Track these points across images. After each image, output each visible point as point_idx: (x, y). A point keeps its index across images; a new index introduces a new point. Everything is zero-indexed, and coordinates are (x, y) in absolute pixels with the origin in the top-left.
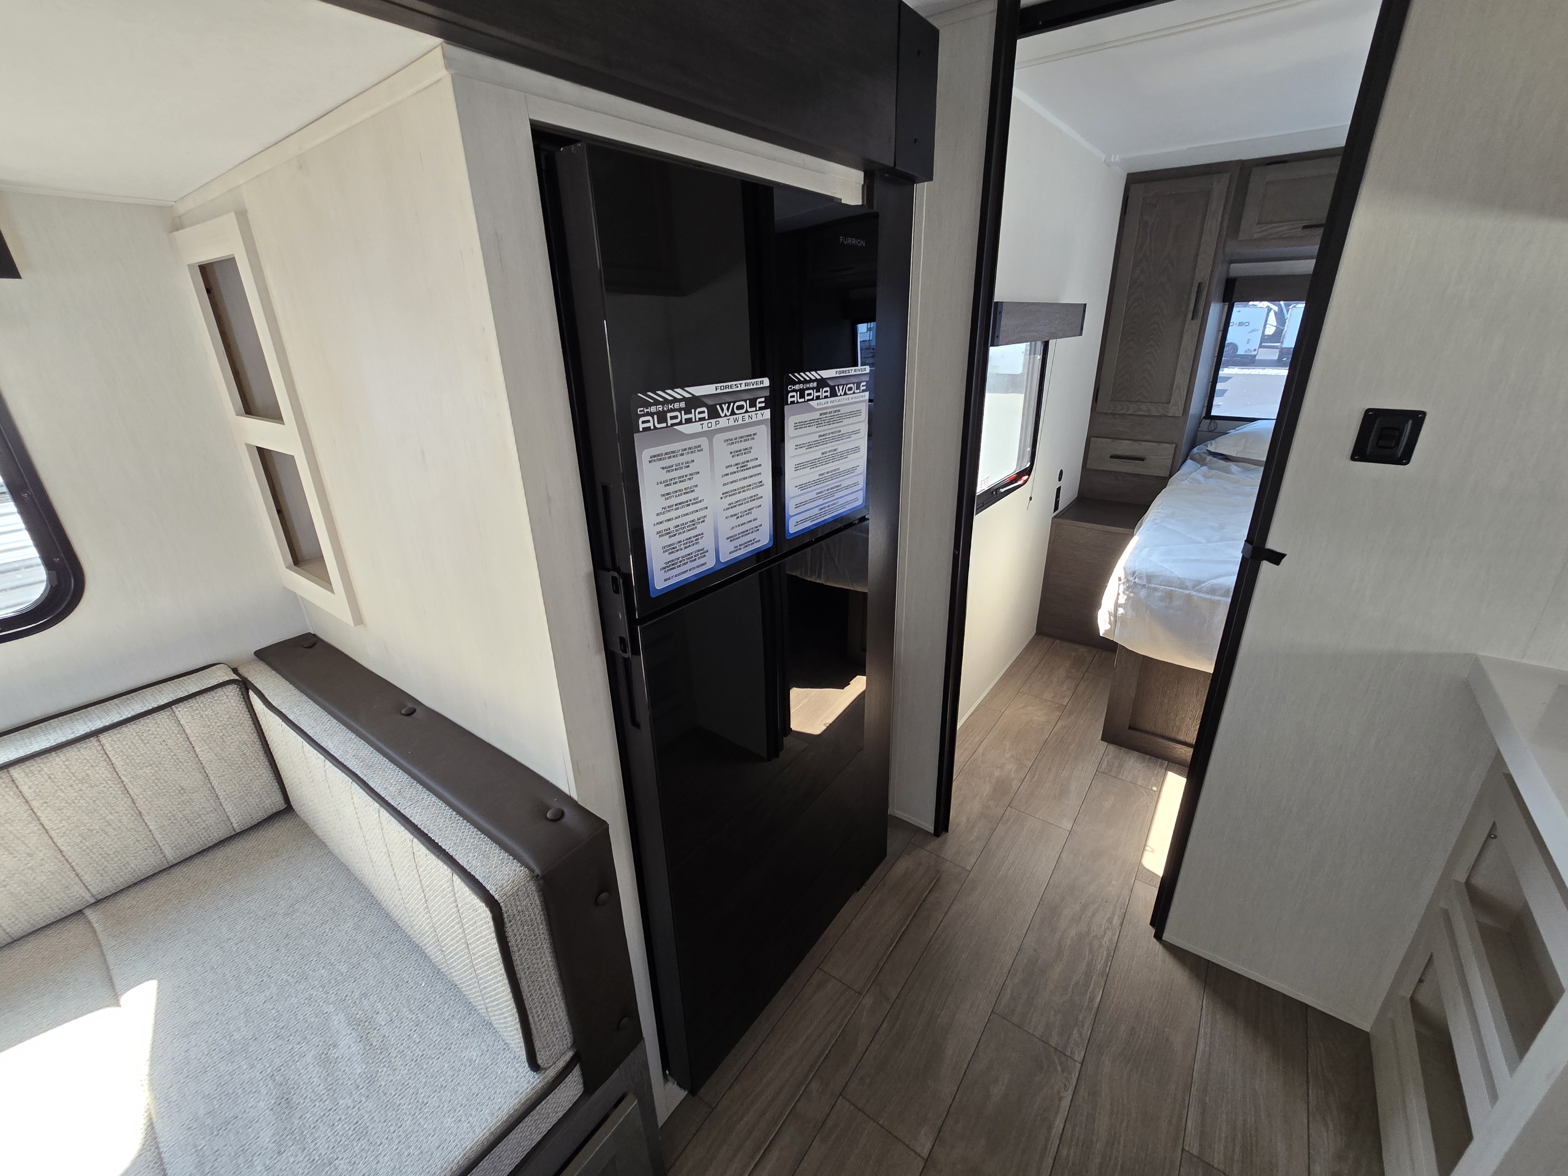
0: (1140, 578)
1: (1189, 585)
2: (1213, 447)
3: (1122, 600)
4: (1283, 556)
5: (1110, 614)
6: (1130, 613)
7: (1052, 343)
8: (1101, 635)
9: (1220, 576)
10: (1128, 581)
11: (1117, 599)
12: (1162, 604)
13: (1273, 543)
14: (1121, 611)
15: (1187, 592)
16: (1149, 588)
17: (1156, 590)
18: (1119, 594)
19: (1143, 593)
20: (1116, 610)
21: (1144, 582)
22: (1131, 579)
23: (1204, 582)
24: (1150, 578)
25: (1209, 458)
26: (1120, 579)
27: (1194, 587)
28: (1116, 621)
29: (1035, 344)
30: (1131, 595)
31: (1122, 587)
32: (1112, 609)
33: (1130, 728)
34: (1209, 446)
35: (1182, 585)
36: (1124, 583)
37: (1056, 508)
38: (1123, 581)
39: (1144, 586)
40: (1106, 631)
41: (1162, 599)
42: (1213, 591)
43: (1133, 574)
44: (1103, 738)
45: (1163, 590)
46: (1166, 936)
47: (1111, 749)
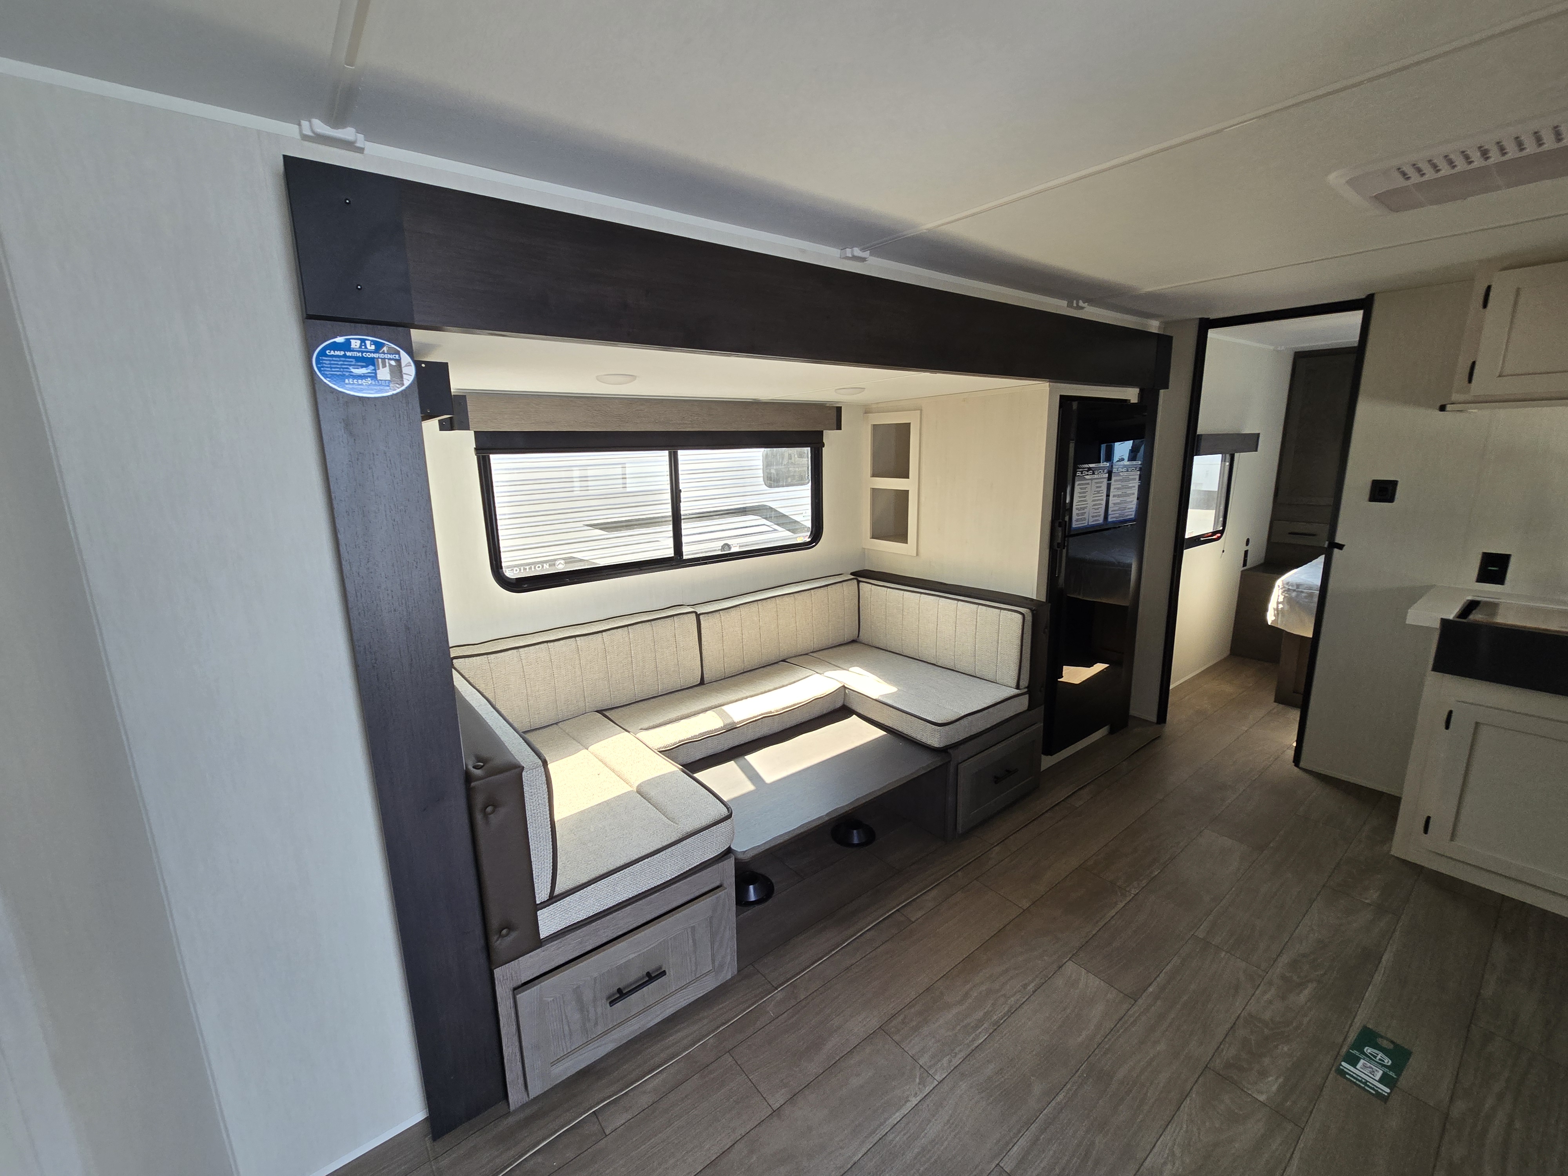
0: (1292, 586)
3: (1281, 599)
4: (1344, 545)
5: (1274, 609)
6: (1287, 607)
7: (1237, 455)
8: (1269, 623)
10: (1284, 587)
11: (1278, 599)
12: (1306, 600)
13: (1338, 540)
14: (1281, 606)
16: (1298, 591)
17: (1302, 592)
18: (1279, 596)
19: (1294, 594)
20: (1278, 606)
21: (1295, 588)
22: (1287, 586)
24: (1298, 586)
26: (1279, 586)
28: (1278, 614)
29: (1225, 456)
30: (1287, 595)
31: (1281, 591)
32: (1275, 607)
33: (1294, 692)
36: (1282, 588)
37: (1245, 564)
38: (1281, 587)
39: (1294, 590)
40: (1273, 621)
41: (1306, 597)
43: (1288, 583)
44: (1275, 701)
45: (1307, 593)
46: (1301, 765)
47: (1281, 706)
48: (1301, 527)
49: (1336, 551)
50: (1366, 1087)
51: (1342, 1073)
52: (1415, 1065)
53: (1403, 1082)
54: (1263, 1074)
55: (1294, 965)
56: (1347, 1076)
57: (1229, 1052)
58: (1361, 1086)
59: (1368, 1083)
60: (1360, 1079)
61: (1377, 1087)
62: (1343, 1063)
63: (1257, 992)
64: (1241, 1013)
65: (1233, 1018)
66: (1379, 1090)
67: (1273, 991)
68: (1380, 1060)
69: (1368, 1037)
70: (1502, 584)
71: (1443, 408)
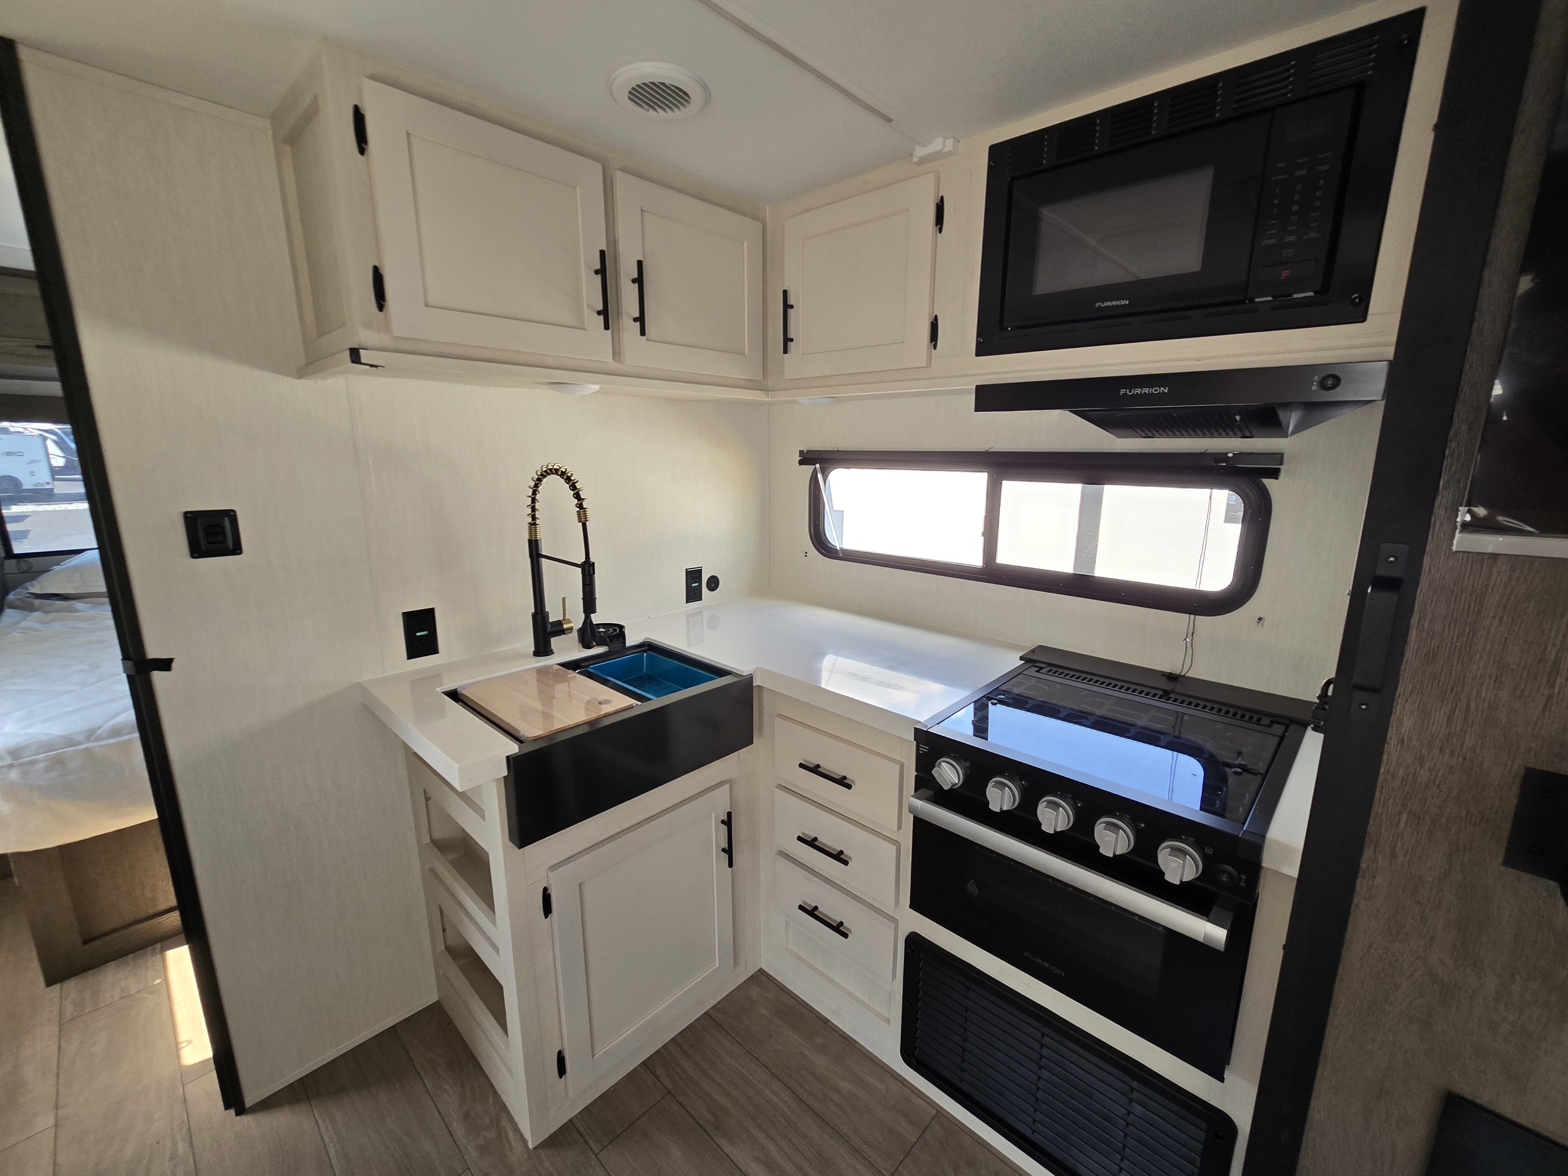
1: (79, 738)
2: (36, 588)
4: (170, 661)
6: (5, 806)
9: (117, 714)
12: (53, 775)
13: (153, 651)
15: (83, 746)
16: (20, 765)
17: (33, 763)
19: (14, 774)
23: (100, 728)
24: (14, 753)
25: (37, 602)
27: (88, 738)
33: (85, 942)
34: (30, 588)
35: (69, 741)
39: (11, 766)
42: (116, 732)
45: (44, 760)
46: (249, 1102)
47: (71, 986)
49: (158, 677)
70: (437, 652)
71: (355, 355)
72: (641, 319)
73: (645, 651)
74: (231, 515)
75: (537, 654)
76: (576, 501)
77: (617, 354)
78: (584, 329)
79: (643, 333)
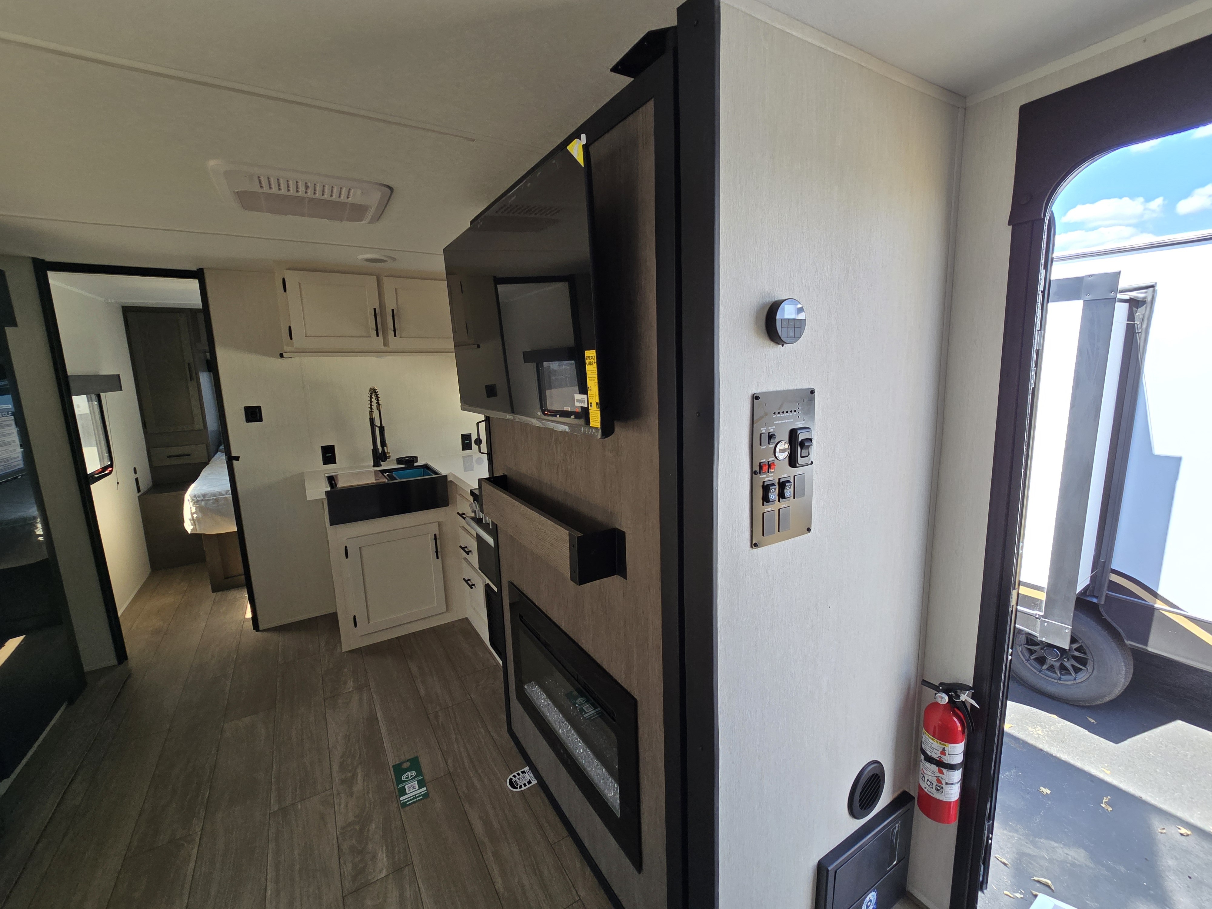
0: (199, 497)
1: (224, 493)
3: (194, 510)
4: (239, 457)
5: (190, 520)
6: (200, 515)
7: (102, 395)
8: (189, 533)
10: (193, 500)
11: (191, 511)
12: (214, 505)
13: (234, 454)
14: (195, 516)
15: (224, 496)
16: (205, 500)
17: (209, 500)
18: (191, 508)
19: (203, 503)
20: (193, 517)
21: (202, 498)
22: (195, 499)
24: (204, 496)
26: (189, 500)
27: (226, 494)
28: (194, 522)
29: (91, 396)
30: (197, 506)
31: (191, 504)
32: (190, 517)
33: (226, 578)
35: (221, 494)
36: (191, 502)
37: (139, 490)
38: (190, 501)
40: (191, 530)
41: (213, 503)
43: (195, 496)
44: (213, 592)
45: (212, 499)
46: (261, 628)
47: (219, 594)
48: (175, 450)
49: (235, 462)
50: (418, 799)
51: (404, 805)
52: (424, 762)
53: (428, 778)
54: (374, 857)
55: (343, 767)
56: (407, 803)
57: (348, 869)
58: (416, 802)
59: (417, 796)
60: (412, 798)
61: (420, 793)
62: (401, 799)
63: (336, 808)
64: (337, 834)
65: (335, 842)
66: (423, 793)
67: (343, 795)
68: (411, 776)
69: (399, 770)
70: (335, 463)
71: (281, 355)
72: (395, 331)
73: (423, 468)
74: (259, 408)
75: (374, 466)
76: (376, 401)
77: (386, 344)
78: (370, 337)
79: (395, 336)
